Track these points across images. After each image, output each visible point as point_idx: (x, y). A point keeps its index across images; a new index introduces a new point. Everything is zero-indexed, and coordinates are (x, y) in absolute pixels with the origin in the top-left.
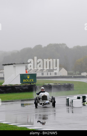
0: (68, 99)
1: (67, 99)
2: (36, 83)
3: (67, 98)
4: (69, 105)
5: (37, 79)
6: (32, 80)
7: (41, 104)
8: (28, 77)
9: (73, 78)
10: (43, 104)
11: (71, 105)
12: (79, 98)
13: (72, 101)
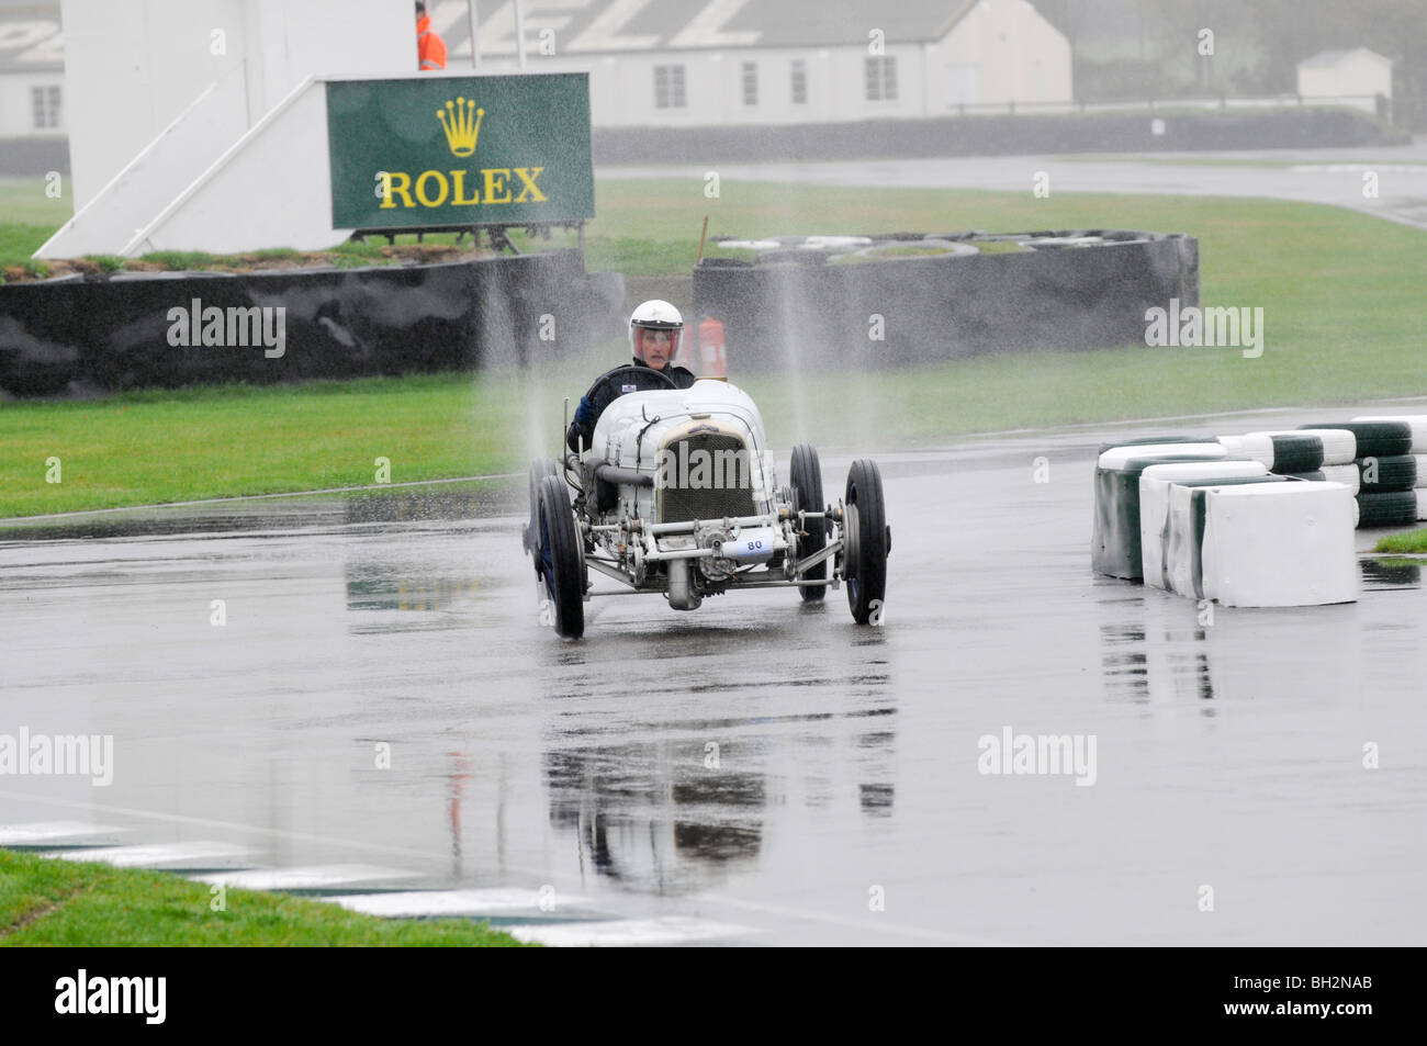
0: (1131, 479)
1: (1104, 475)
2: (592, 229)
3: (1118, 458)
4: (1151, 570)
5: (601, 174)
6: (515, 186)
7: (653, 576)
8: (462, 139)
9: (1166, 143)
10: (679, 575)
11: (1181, 576)
12: (1297, 461)
13: (1199, 504)
